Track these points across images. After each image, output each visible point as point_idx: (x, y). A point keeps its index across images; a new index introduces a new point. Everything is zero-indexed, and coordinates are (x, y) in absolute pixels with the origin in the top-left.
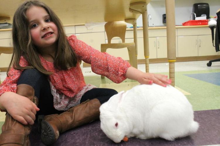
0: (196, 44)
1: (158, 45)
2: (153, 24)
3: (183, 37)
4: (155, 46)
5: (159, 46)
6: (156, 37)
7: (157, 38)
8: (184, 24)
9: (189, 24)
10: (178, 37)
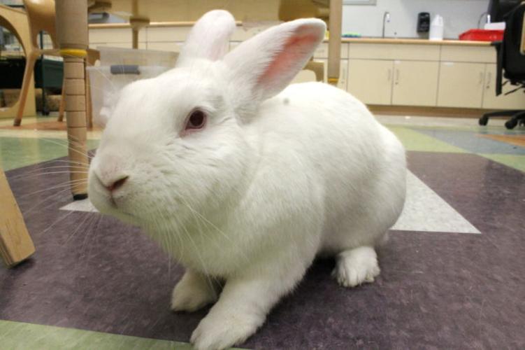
0: (480, 82)
1: (395, 78)
2: (395, 33)
3: (452, 64)
4: (389, 79)
5: (397, 79)
6: (393, 60)
7: (397, 62)
8: (462, 37)
9: (469, 36)
10: (442, 63)
